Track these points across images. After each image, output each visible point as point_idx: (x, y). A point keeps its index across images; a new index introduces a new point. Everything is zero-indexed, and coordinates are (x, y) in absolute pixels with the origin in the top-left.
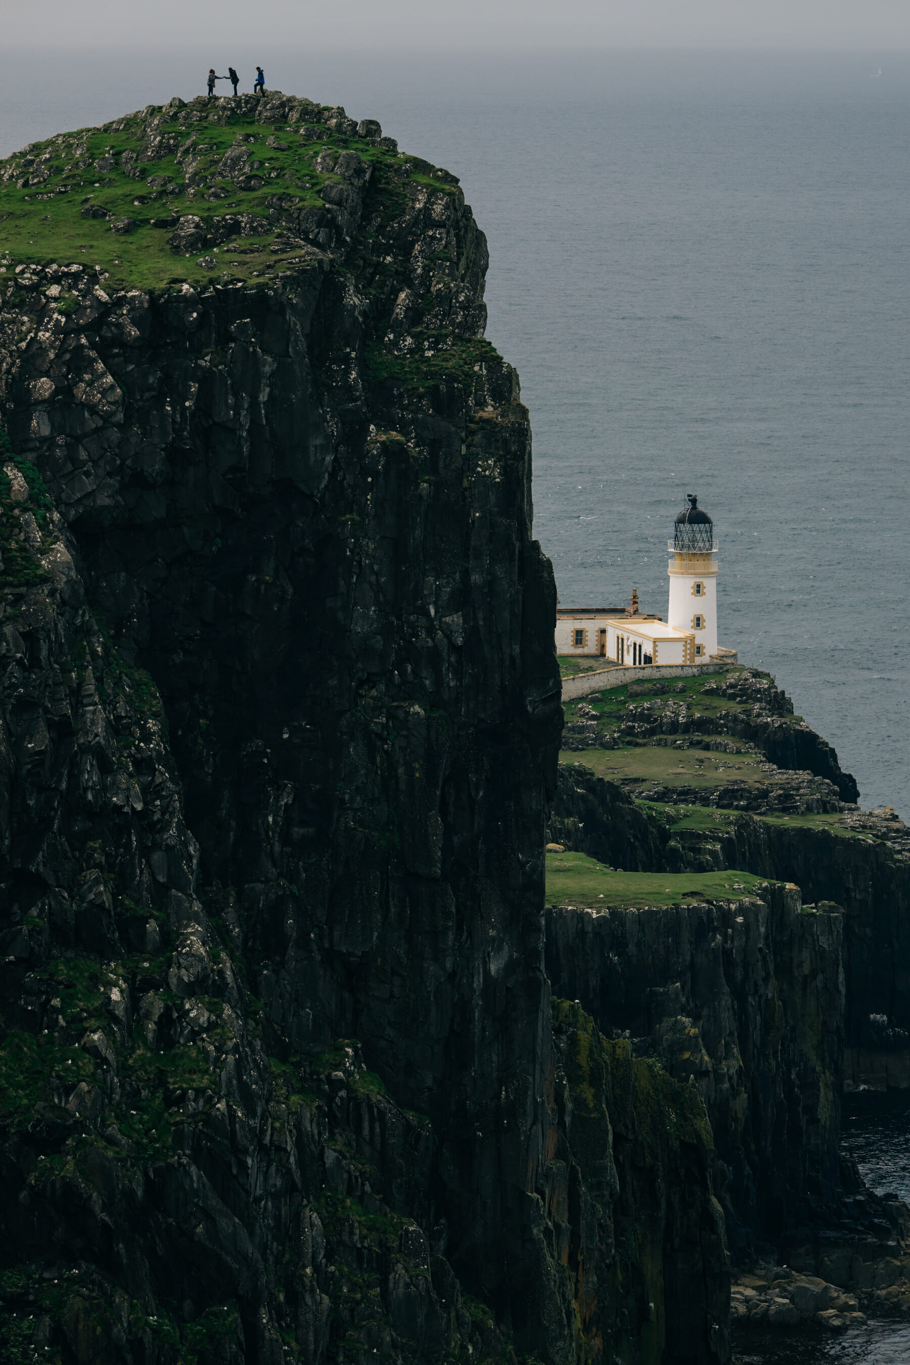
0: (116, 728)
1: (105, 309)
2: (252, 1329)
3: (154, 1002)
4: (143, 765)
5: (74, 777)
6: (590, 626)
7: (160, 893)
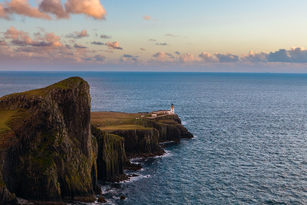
0: (60, 117)
1: (61, 90)
2: (66, 156)
3: (61, 135)
4: (61, 119)
5: (56, 120)
6: (166, 111)
7: (62, 128)
